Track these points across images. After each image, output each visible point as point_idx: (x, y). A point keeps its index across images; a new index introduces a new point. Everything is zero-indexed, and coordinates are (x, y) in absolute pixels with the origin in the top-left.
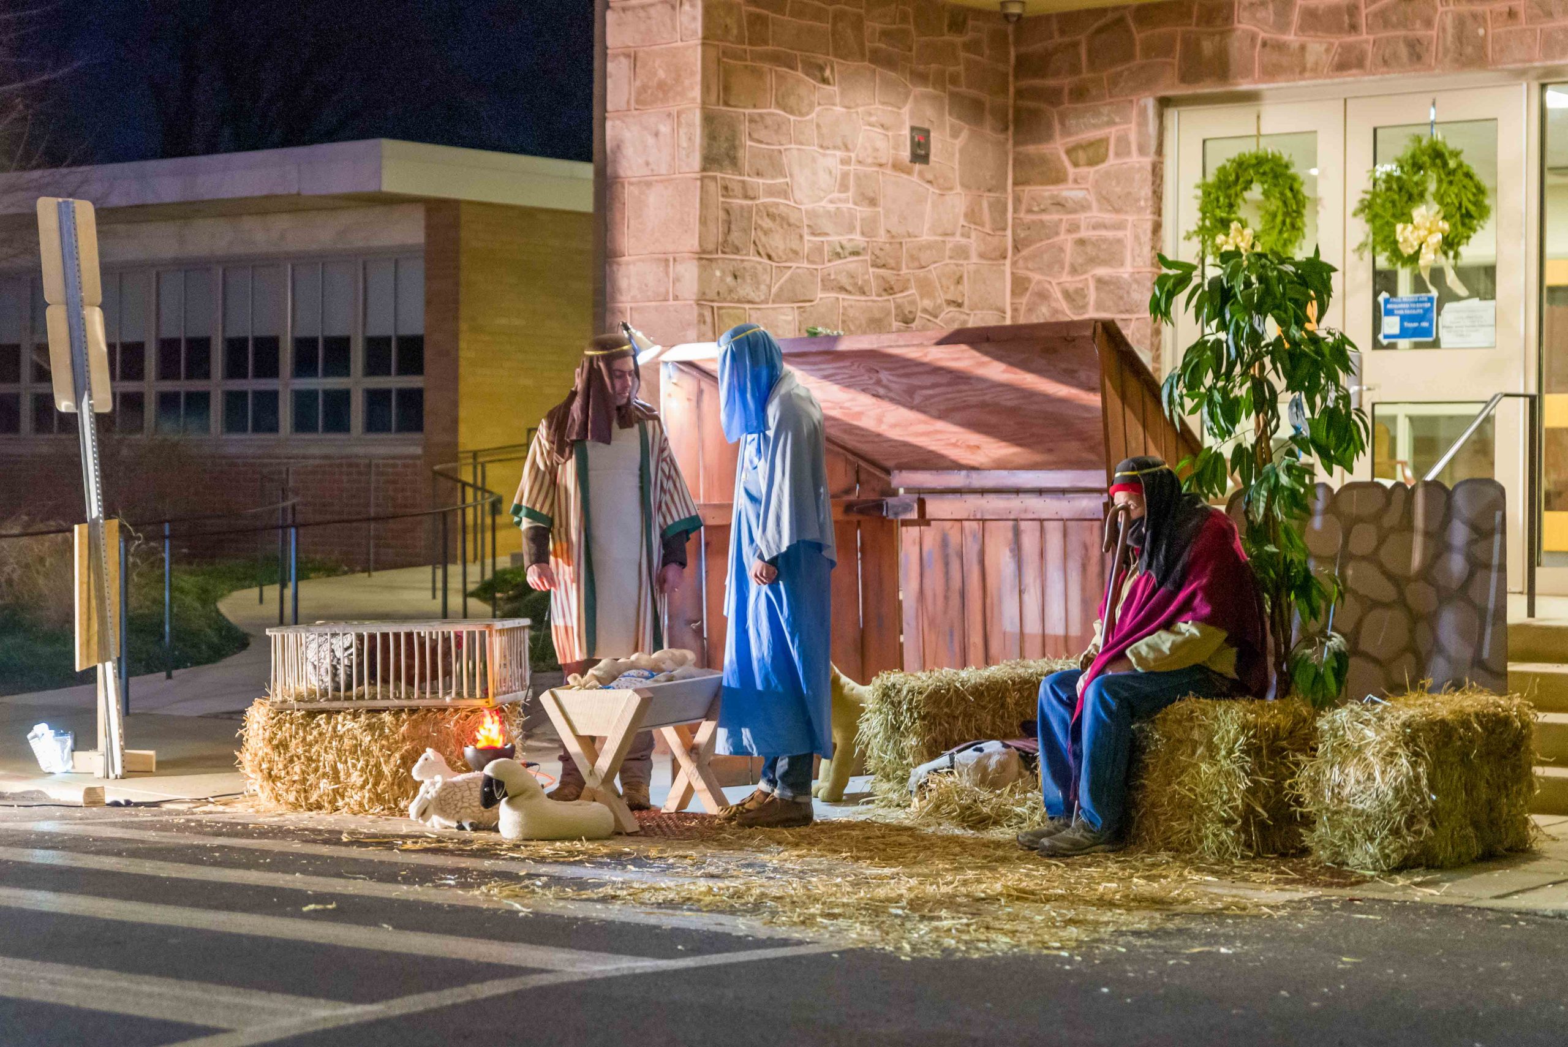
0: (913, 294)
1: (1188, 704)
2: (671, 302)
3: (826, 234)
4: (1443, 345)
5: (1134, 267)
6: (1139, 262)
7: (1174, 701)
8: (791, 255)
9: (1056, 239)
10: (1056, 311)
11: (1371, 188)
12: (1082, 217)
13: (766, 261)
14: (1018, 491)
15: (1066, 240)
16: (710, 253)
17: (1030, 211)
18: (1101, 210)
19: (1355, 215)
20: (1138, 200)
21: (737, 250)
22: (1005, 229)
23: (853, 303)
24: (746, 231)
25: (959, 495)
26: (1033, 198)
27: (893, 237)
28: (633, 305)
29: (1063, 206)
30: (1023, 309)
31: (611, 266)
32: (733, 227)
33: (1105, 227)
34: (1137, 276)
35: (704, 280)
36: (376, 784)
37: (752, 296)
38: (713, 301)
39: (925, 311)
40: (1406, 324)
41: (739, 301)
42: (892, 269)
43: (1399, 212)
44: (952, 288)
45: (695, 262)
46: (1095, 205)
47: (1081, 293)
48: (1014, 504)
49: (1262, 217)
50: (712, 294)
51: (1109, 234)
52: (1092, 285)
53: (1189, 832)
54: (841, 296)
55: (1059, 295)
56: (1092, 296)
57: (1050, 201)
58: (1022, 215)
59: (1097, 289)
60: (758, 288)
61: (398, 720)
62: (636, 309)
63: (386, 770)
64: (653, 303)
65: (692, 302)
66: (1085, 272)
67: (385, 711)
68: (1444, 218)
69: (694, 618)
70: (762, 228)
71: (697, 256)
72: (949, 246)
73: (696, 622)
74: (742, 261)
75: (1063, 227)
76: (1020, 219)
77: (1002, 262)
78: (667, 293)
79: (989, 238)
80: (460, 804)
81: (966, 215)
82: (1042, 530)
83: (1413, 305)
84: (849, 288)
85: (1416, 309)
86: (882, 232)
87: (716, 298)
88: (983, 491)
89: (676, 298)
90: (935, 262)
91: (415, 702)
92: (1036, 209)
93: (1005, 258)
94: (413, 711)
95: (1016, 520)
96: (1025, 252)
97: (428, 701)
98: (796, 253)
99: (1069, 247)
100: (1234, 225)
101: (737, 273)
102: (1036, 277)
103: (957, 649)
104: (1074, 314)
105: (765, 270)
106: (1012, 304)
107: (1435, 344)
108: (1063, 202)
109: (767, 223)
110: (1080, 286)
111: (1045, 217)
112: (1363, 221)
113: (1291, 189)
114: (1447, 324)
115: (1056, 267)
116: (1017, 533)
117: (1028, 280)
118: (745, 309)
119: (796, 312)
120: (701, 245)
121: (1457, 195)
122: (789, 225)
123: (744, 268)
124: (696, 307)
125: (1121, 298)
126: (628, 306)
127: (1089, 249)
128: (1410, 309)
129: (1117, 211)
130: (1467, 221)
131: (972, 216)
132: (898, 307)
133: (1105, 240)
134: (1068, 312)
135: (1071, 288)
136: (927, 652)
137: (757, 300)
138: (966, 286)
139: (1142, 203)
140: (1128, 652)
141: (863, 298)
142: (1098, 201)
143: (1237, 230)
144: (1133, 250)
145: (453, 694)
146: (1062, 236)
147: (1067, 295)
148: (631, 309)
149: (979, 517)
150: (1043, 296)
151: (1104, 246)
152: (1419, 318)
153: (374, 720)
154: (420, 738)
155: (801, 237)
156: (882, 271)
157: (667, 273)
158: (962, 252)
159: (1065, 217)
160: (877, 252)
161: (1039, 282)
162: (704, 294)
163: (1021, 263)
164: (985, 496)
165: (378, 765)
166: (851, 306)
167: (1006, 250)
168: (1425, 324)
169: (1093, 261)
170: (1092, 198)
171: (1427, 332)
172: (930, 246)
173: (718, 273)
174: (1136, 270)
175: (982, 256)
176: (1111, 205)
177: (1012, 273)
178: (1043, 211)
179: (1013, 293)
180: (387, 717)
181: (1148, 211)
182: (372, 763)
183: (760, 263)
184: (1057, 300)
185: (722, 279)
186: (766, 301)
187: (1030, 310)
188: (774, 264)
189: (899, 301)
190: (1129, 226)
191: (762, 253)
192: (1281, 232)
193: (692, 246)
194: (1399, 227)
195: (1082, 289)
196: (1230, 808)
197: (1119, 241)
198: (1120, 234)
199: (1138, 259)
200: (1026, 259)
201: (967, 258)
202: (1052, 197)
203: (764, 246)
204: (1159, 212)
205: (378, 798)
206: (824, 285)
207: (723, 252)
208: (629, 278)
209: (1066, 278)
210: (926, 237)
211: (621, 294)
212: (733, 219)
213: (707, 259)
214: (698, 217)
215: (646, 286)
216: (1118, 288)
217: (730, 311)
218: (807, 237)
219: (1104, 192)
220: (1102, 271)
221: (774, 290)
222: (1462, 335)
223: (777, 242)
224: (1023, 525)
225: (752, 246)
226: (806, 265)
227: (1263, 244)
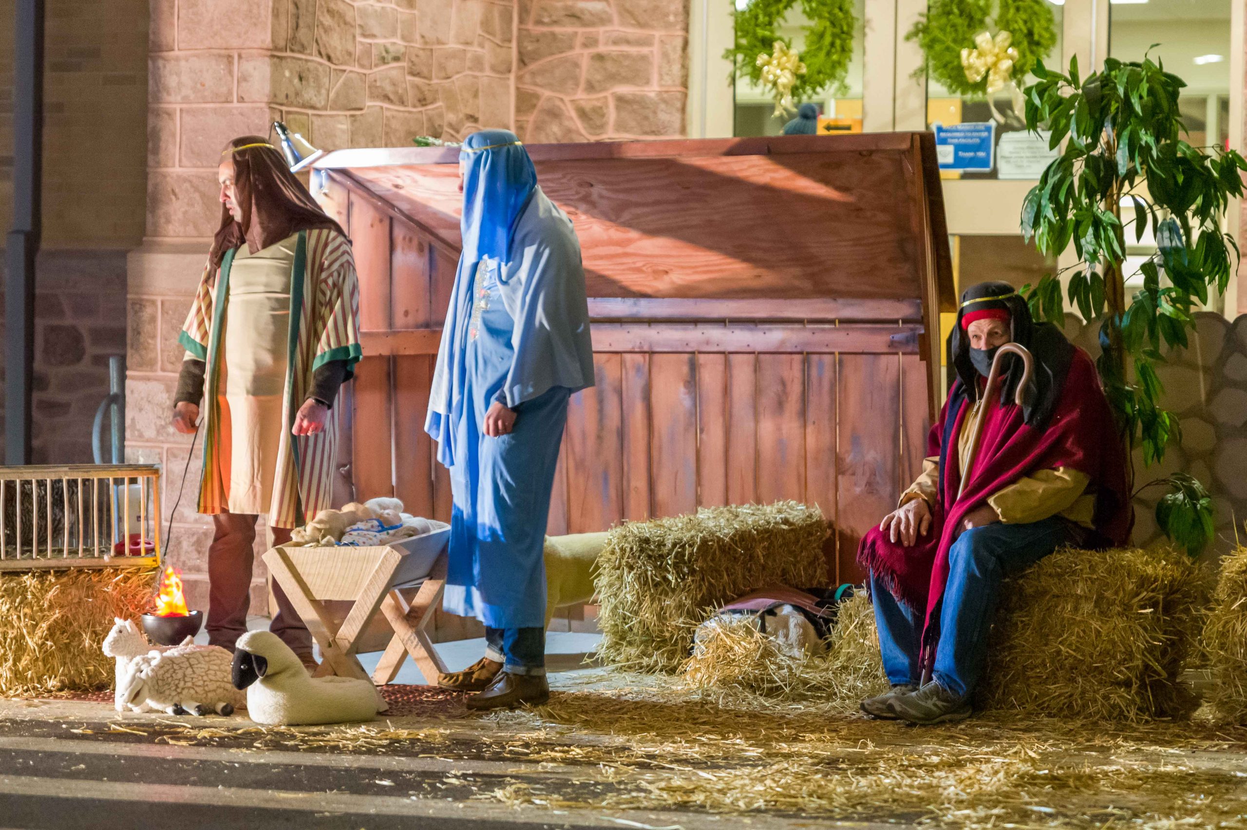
0: (440, 107)
1: (1064, 557)
2: (236, 104)
3: (374, 36)
4: (1000, 176)
5: (661, 86)
6: (668, 80)
7: (1051, 552)
8: (347, 57)
9: (569, 54)
10: (569, 131)
11: (925, 11)
12: (601, 31)
13: (324, 61)
14: (696, 321)
15: (583, 56)
16: (280, 50)
17: (539, 22)
18: (623, 23)
19: (908, 38)
20: (667, 15)
21: (303, 49)
22: (510, 41)
23: (395, 113)
24: (310, 27)
25: (618, 325)
26: (544, 9)
27: (426, 43)
28: (184, 106)
29: (578, 18)
30: (530, 127)
31: (154, 60)
32: (301, 24)
33: (628, 42)
34: (665, 95)
35: (275, 80)
36: (16, 660)
37: (315, 101)
38: (282, 104)
39: (450, 125)
40: (961, 154)
41: (304, 106)
42: (425, 78)
43: (960, 37)
44: (471, 101)
45: (267, 59)
46: (616, 18)
47: (600, 112)
48: (693, 336)
49: (807, 37)
50: (281, 98)
51: (633, 50)
52: (612, 104)
53: (1071, 696)
54: (386, 105)
55: (573, 114)
56: (612, 115)
57: (564, 13)
58: (530, 26)
59: (618, 108)
60: (319, 92)
61: (42, 583)
62: (188, 111)
63: (31, 643)
64: (212, 105)
65: (263, 105)
66: (604, 89)
67: (26, 573)
68: (1012, 45)
69: (344, 462)
70: (322, 24)
71: (269, 53)
72: (469, 55)
73: (345, 466)
74: (307, 61)
75: (579, 41)
76: (527, 30)
77: (507, 76)
78: (230, 92)
79: (498, 50)
80: (182, 684)
81: (482, 23)
82: (727, 366)
83: (969, 134)
84: (392, 96)
85: (972, 138)
86: (418, 37)
87: (285, 101)
88: (652, 321)
89: (241, 100)
90: (458, 73)
91: (66, 560)
92: (546, 20)
93: (510, 71)
94: (60, 572)
95: (693, 353)
96: (533, 66)
97: (80, 560)
98: (350, 54)
99: (585, 63)
100: (777, 45)
101: (304, 75)
102: (546, 93)
103: (613, 493)
104: (591, 134)
105: (325, 71)
106: (517, 121)
107: (993, 175)
108: (579, 14)
109: (327, 20)
110: (599, 104)
111: (557, 29)
112: (917, 46)
113: (841, 9)
114: (1007, 154)
115: (570, 84)
116: (694, 367)
117: (537, 96)
118: (307, 115)
119: (349, 120)
120: (273, 41)
121: (1025, 22)
122: (346, 23)
123: (308, 70)
124: (267, 110)
125: (646, 118)
126: (178, 107)
127: (610, 66)
128: (965, 138)
129: (640, 25)
130: (1034, 48)
131: (486, 24)
132: (430, 119)
133: (627, 56)
134: (583, 132)
135: (587, 106)
136: (572, 497)
137: (318, 105)
138: (481, 101)
139: (672, 18)
140: (991, 501)
141: (402, 108)
142: (620, 14)
143: (782, 50)
144: (660, 67)
145: (112, 553)
146: (577, 51)
147: (583, 114)
148: (181, 110)
149: (646, 349)
150: (554, 114)
151: (626, 63)
152: (976, 148)
153: (13, 584)
154: (70, 604)
155: (354, 37)
156: (416, 79)
157: (231, 72)
158: (478, 64)
159: (581, 30)
160: (414, 59)
161: (549, 99)
162: (275, 96)
163: (527, 78)
164: (653, 326)
165: (19, 639)
166: (393, 117)
167: (510, 63)
168: (981, 154)
169: (614, 78)
170: (613, 11)
171: (984, 163)
172: (453, 55)
173: (287, 74)
174: (664, 89)
175: (493, 68)
176: (635, 19)
177: (518, 89)
178: (555, 22)
179: (519, 110)
180: (28, 580)
181: (678, 27)
182: (10, 635)
183: (321, 64)
184: (571, 118)
185: (291, 81)
186: (325, 108)
187: (538, 128)
188: (333, 66)
189: (430, 112)
190: (656, 42)
191: (323, 53)
192: (828, 54)
193: (263, 41)
194: (964, 53)
195: (601, 108)
196: (1127, 668)
197: (644, 58)
198: (645, 50)
199: (666, 78)
200: (533, 74)
201: (482, 70)
202: (566, 8)
203: (325, 46)
204: (686, 29)
205: (18, 676)
206: (371, 93)
207: (292, 51)
208: (178, 74)
209: (581, 95)
210: (453, 45)
211: (169, 94)
212: (301, 12)
213: (278, 57)
214: (270, 10)
215: (203, 85)
216: (644, 108)
217: (297, 117)
218: (359, 39)
219: (628, 5)
220: (624, 89)
221: (332, 95)
222: (1020, 167)
223: (335, 42)
224: (702, 358)
225: (315, 45)
226: (357, 69)
227: (809, 66)
